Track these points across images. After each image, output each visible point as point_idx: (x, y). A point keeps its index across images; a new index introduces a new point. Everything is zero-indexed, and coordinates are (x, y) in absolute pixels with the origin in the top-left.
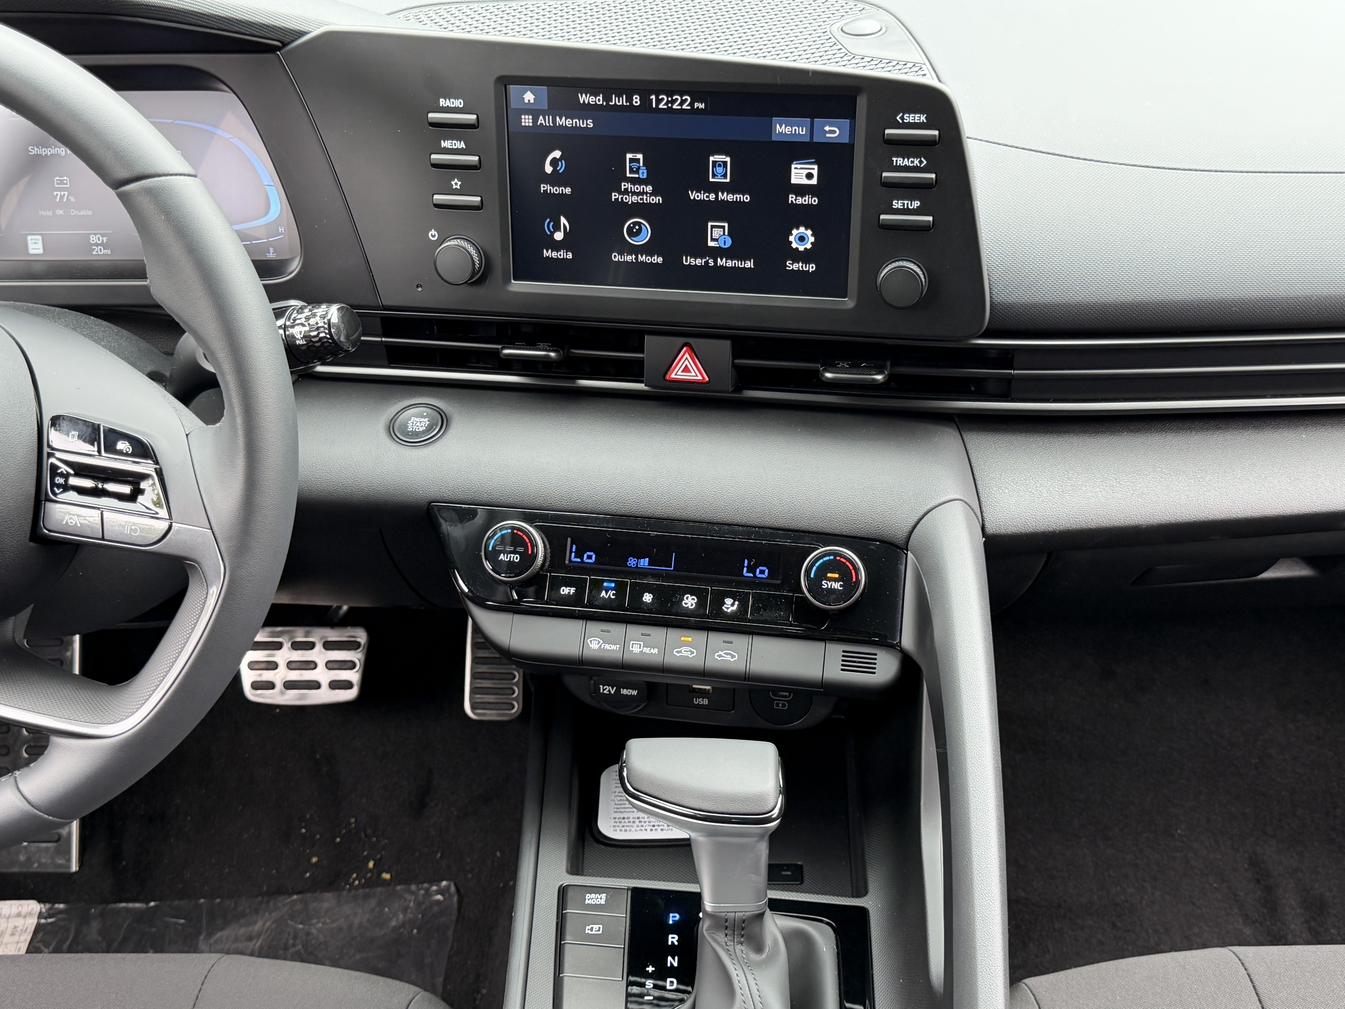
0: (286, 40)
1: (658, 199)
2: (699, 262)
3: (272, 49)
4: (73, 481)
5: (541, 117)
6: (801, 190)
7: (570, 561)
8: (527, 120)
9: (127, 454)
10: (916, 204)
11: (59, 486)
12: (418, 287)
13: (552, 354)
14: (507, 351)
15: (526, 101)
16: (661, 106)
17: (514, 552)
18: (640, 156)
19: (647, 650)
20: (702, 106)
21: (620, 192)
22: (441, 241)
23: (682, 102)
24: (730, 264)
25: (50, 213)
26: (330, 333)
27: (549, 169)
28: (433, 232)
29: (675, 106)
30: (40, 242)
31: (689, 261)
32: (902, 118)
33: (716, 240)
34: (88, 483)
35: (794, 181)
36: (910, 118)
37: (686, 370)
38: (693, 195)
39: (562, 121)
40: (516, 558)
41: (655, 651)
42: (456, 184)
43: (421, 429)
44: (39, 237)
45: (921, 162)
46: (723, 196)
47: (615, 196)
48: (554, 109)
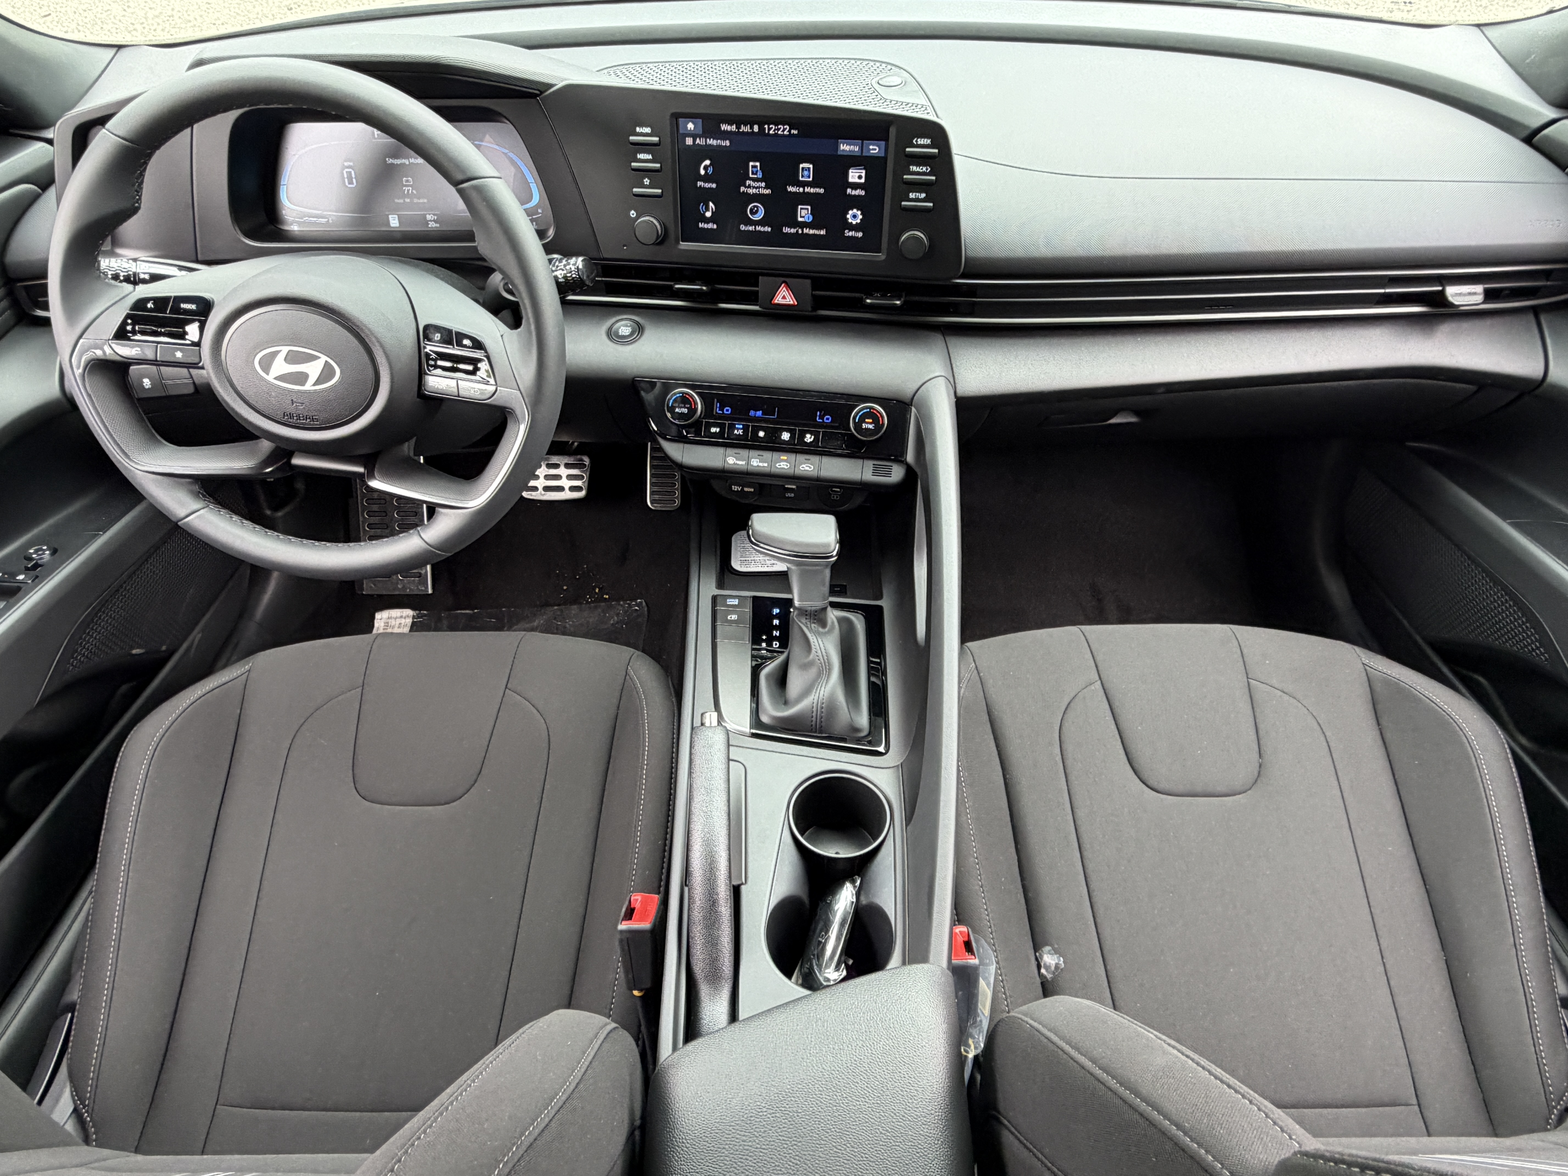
0: (542, 90)
1: (768, 191)
2: (793, 231)
3: (534, 96)
4: (440, 363)
5: (698, 139)
6: (855, 186)
7: (716, 413)
8: (689, 141)
9: (469, 347)
11: (432, 366)
12: (624, 246)
13: (704, 288)
14: (677, 286)
15: (689, 129)
16: (771, 132)
17: (685, 407)
18: (758, 164)
19: (760, 465)
20: (795, 132)
21: (746, 187)
22: (638, 217)
23: (784, 130)
24: (812, 232)
25: (401, 201)
26: (578, 275)
27: (702, 172)
28: (633, 212)
29: (779, 132)
30: (397, 219)
31: (786, 230)
32: (916, 141)
33: (804, 217)
34: (448, 364)
35: (851, 180)
36: (921, 141)
37: (784, 298)
38: (790, 189)
39: (711, 142)
40: (685, 411)
41: (765, 465)
42: (647, 181)
43: (627, 334)
44: (396, 216)
45: (927, 169)
46: (807, 190)
47: (742, 189)
48: (706, 134)
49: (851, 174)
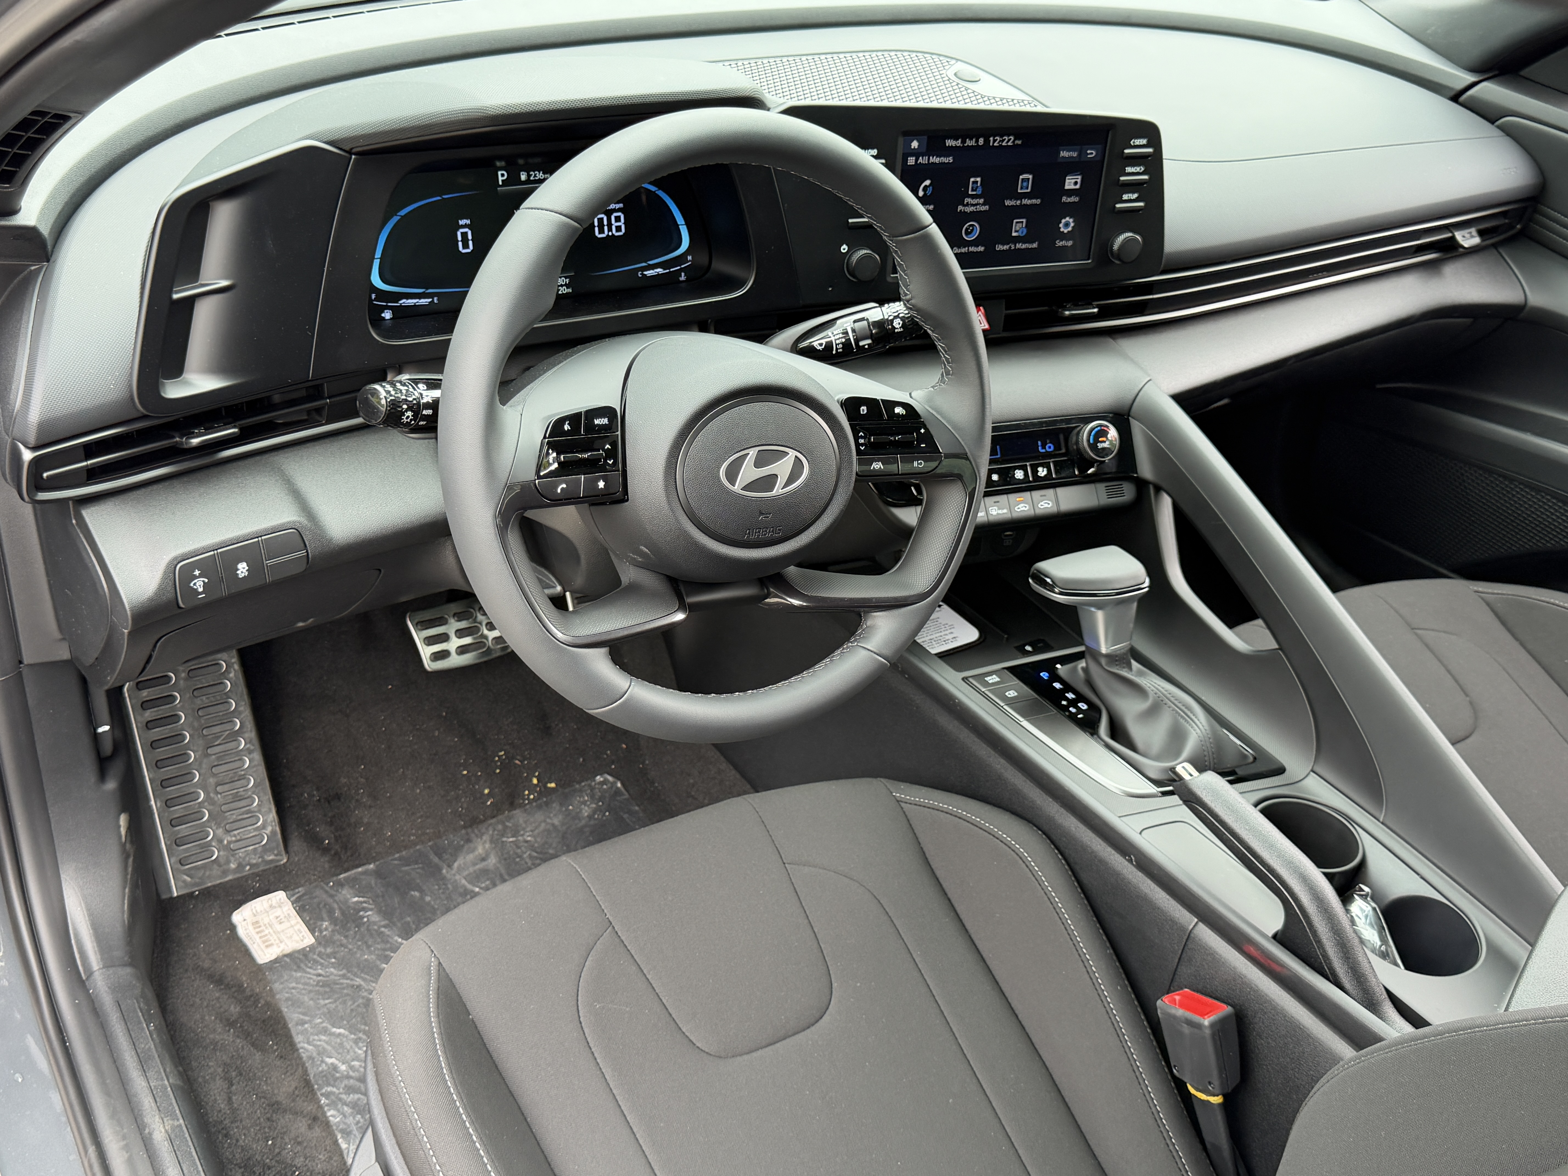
1: (986, 208)
2: (1006, 247)
5: (921, 158)
6: (1071, 193)
8: (912, 161)
10: (1135, 196)
11: (863, 445)
12: (830, 287)
15: (912, 147)
16: (996, 144)
18: (979, 179)
19: (1000, 512)
20: (1019, 142)
21: (964, 205)
22: (849, 252)
23: (1009, 141)
24: (1024, 246)
27: (921, 193)
28: (845, 246)
29: (1004, 144)
31: (1000, 247)
32: (1134, 142)
33: (1017, 231)
35: (1067, 187)
36: (1138, 142)
37: (980, 322)
38: (1008, 203)
39: (935, 160)
41: (1005, 511)
45: (1141, 169)
46: (1026, 202)
47: (960, 208)
48: (929, 153)
49: (1067, 181)
